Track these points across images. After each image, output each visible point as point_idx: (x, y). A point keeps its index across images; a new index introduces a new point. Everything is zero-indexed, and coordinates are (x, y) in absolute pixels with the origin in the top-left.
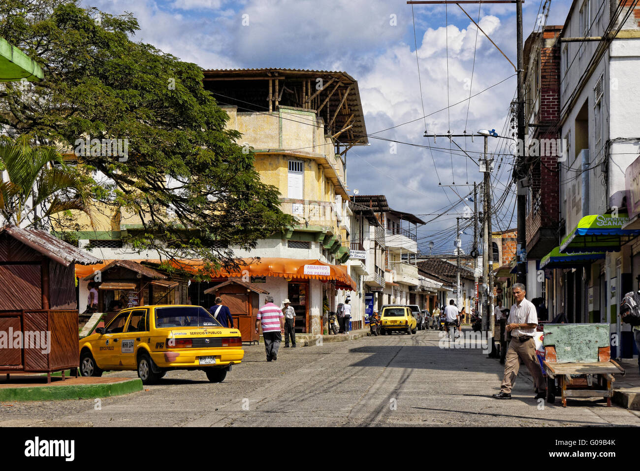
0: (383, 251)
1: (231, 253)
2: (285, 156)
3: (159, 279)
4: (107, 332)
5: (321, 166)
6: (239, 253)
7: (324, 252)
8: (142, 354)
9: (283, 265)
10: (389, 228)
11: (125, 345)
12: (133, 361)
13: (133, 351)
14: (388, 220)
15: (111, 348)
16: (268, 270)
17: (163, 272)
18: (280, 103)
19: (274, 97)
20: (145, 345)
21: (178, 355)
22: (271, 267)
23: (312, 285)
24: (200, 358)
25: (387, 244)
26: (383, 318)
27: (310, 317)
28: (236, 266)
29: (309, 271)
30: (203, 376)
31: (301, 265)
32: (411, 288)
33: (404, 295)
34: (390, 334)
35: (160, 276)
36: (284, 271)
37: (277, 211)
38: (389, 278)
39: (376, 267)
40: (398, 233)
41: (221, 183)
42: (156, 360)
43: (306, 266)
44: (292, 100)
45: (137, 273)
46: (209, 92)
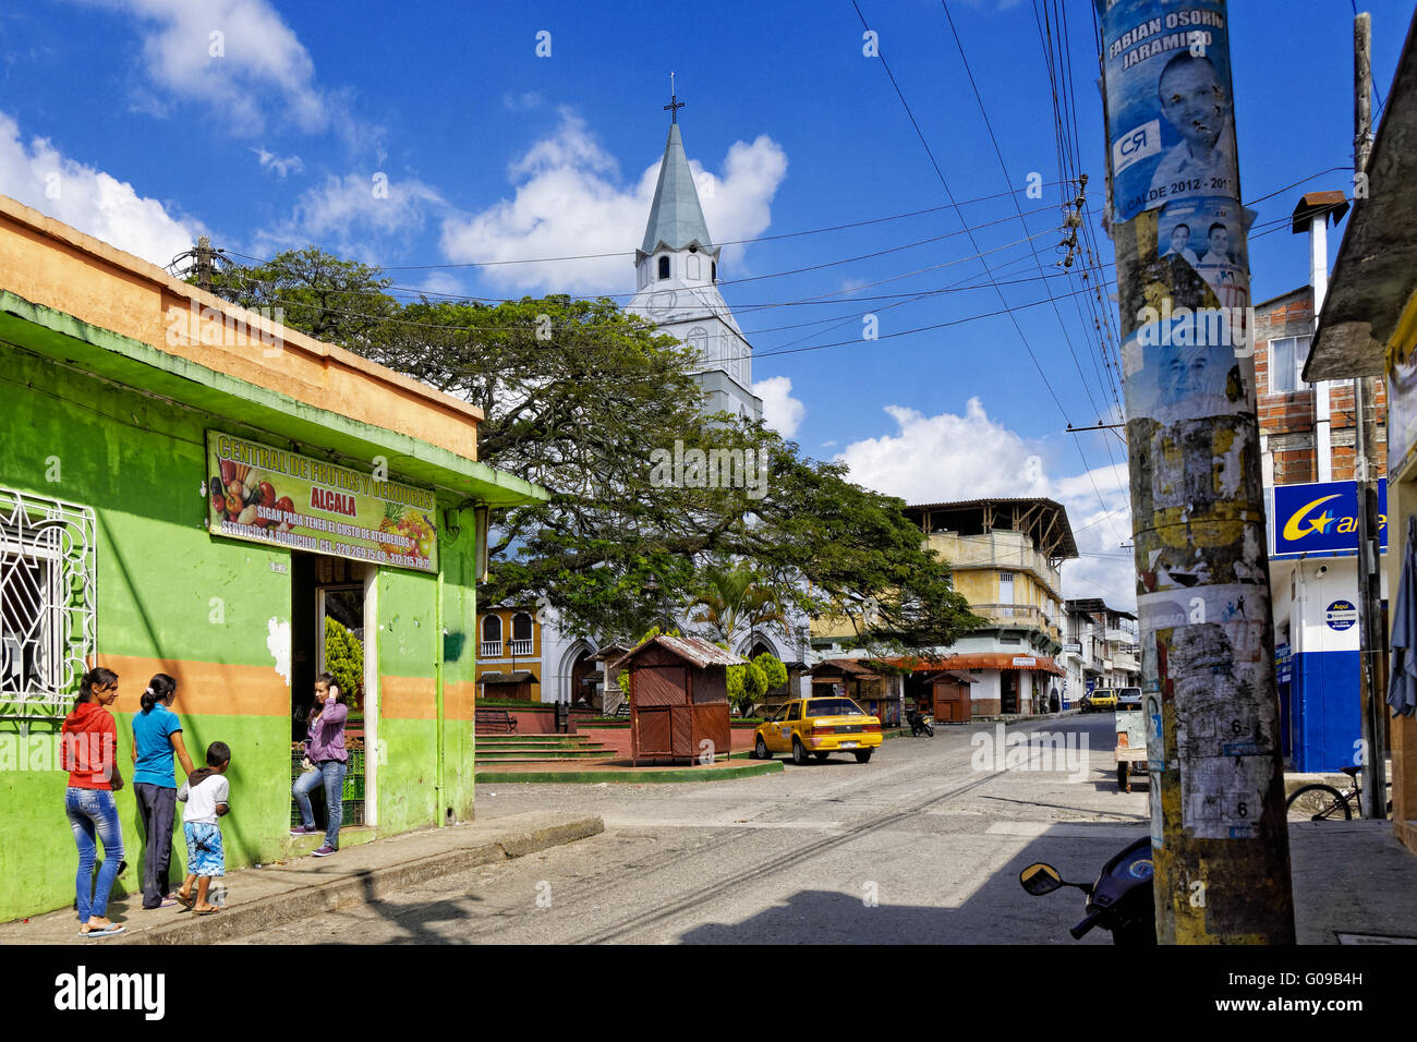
0: (1101, 643)
1: (933, 651)
2: (997, 569)
3: (863, 674)
4: (774, 720)
5: (1029, 575)
6: (940, 650)
7: (1034, 646)
8: (795, 739)
9: (994, 658)
10: (1109, 625)
11: (784, 731)
12: (790, 746)
13: (789, 736)
14: (1109, 619)
15: (775, 734)
16: (983, 662)
17: (871, 668)
18: (993, 527)
19: (988, 522)
20: (797, 732)
21: (821, 741)
22: (985, 660)
23: (1022, 673)
24: (843, 742)
25: (1107, 638)
26: (1092, 699)
27: (1020, 700)
28: (939, 661)
29: (1016, 662)
30: (852, 757)
31: (1010, 658)
32: (1129, 673)
33: (1123, 679)
34: (1100, 712)
35: (866, 671)
36: (996, 664)
37: (969, 614)
38: (1108, 665)
39: (1094, 657)
40: (1118, 628)
41: (919, 593)
42: (805, 744)
43: (1014, 660)
44: (1004, 524)
45: (841, 669)
46: (907, 519)
